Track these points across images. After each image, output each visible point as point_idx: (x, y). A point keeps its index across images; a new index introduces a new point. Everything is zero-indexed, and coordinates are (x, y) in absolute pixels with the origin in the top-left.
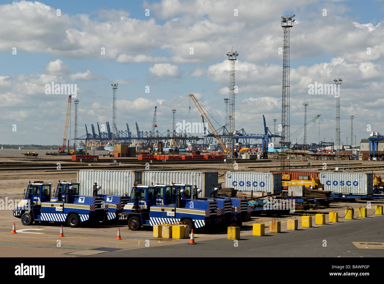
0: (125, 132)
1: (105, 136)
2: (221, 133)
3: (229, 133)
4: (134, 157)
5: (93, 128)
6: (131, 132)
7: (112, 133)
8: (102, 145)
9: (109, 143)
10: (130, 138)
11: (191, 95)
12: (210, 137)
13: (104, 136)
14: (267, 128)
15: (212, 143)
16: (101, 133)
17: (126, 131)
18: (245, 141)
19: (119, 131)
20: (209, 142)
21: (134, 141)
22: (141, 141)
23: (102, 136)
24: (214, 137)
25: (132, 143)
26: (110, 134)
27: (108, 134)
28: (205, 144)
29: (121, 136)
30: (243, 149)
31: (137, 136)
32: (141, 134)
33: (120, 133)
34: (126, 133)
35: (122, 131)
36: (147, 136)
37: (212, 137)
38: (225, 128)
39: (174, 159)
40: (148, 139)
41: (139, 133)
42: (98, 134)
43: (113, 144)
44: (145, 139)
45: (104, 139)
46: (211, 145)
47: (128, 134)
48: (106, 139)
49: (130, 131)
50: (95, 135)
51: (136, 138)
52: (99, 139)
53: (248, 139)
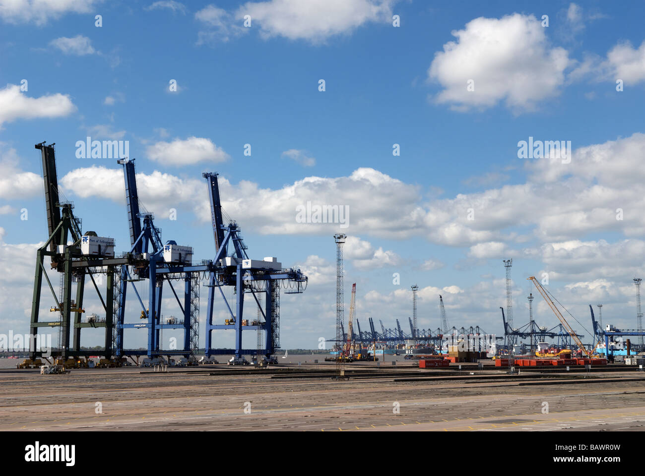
0: (394, 331)
1: (368, 336)
2: (529, 331)
3: (540, 330)
4: (475, 362)
5: (351, 327)
6: (402, 331)
7: (376, 332)
8: (365, 348)
9: (373, 345)
10: (401, 338)
11: (532, 278)
12: (513, 336)
13: (366, 336)
14: (597, 322)
15: (516, 343)
16: (362, 333)
17: (396, 329)
18: (565, 341)
19: (386, 330)
20: (511, 342)
21: (408, 342)
22: (418, 343)
23: (364, 336)
24: (518, 336)
25: (405, 345)
26: (374, 334)
27: (372, 335)
28: (507, 344)
29: (388, 336)
30: (562, 351)
31: (411, 336)
32: (416, 333)
33: (388, 332)
34: (396, 331)
35: (390, 329)
36: (425, 336)
37: (516, 336)
38: (535, 323)
39: (543, 364)
40: (426, 339)
41: (413, 331)
42: (357, 333)
43: (379, 346)
44: (422, 339)
45: (366, 340)
46: (516, 346)
47: (398, 334)
48: (370, 341)
49: (402, 329)
50: (354, 335)
51: (410, 339)
52: (359, 341)
53: (568, 338)
